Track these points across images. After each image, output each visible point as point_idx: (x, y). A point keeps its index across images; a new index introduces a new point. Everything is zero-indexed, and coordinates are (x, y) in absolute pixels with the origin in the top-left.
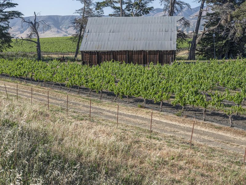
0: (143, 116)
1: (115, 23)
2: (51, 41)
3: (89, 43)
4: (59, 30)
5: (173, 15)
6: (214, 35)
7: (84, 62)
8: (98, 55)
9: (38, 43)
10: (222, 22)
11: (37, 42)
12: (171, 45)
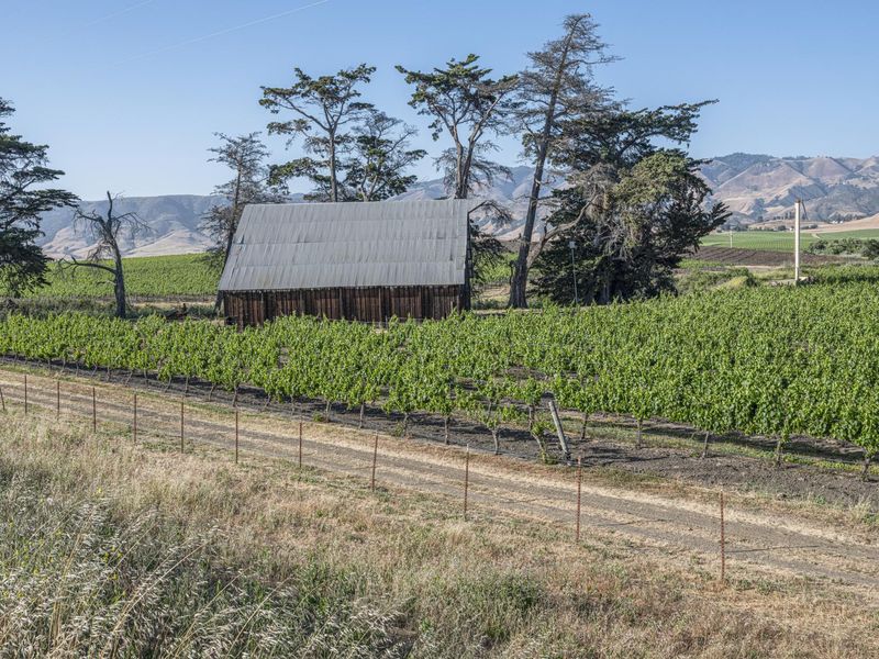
0: (313, 439)
1: (312, 219)
2: (166, 265)
3: (244, 269)
4: (195, 235)
5: (465, 197)
6: (572, 245)
7: (230, 319)
8: (265, 299)
9: (118, 273)
10: (590, 211)
11: (115, 269)
12: (451, 272)
